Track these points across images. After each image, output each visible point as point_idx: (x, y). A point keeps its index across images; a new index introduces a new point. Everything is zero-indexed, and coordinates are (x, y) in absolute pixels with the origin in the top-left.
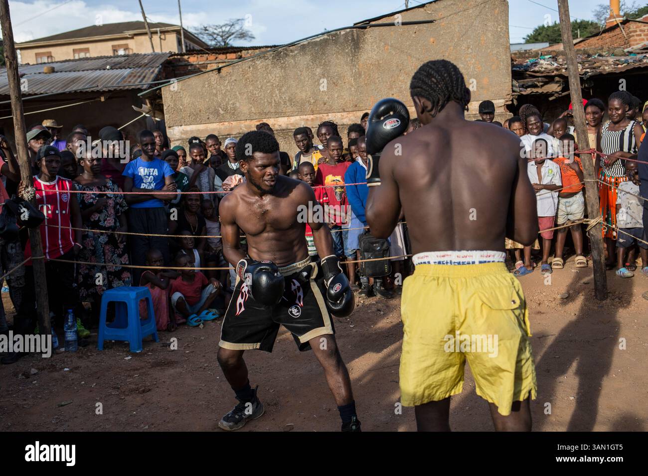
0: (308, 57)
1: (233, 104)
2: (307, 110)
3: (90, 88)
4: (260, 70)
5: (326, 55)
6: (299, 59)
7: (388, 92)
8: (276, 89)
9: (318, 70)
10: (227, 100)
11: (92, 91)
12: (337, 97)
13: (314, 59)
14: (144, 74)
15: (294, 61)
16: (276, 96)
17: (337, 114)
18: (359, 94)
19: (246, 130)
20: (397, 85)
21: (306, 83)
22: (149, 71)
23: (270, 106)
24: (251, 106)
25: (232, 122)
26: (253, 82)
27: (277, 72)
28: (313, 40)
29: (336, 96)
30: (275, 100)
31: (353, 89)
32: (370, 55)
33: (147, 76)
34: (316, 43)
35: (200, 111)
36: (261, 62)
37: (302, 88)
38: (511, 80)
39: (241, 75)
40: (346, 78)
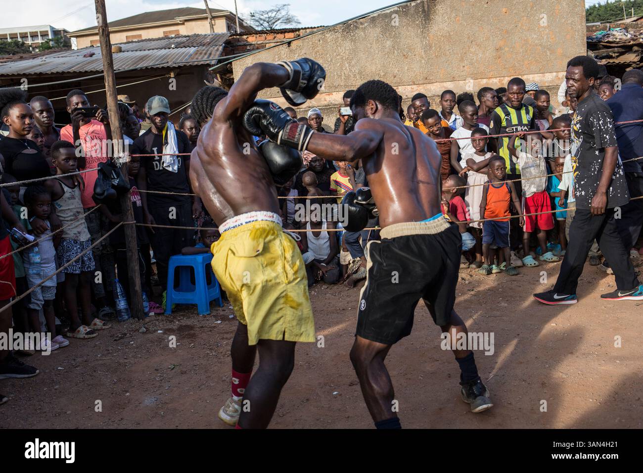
0: (378, 30)
3: (159, 64)
4: (330, 43)
5: (397, 27)
6: (369, 31)
7: (459, 65)
8: (346, 63)
9: (388, 42)
11: (163, 67)
12: (408, 69)
13: (384, 31)
14: (209, 52)
15: (365, 33)
16: (346, 69)
17: (406, 87)
21: (376, 56)
22: (214, 48)
23: (339, 79)
26: (323, 55)
27: (348, 45)
28: (383, 12)
29: (406, 68)
30: (344, 74)
31: (423, 61)
32: (441, 27)
33: (213, 53)
34: (385, 16)
36: (331, 35)
37: (372, 60)
38: (586, 51)
39: (311, 48)
40: (416, 50)
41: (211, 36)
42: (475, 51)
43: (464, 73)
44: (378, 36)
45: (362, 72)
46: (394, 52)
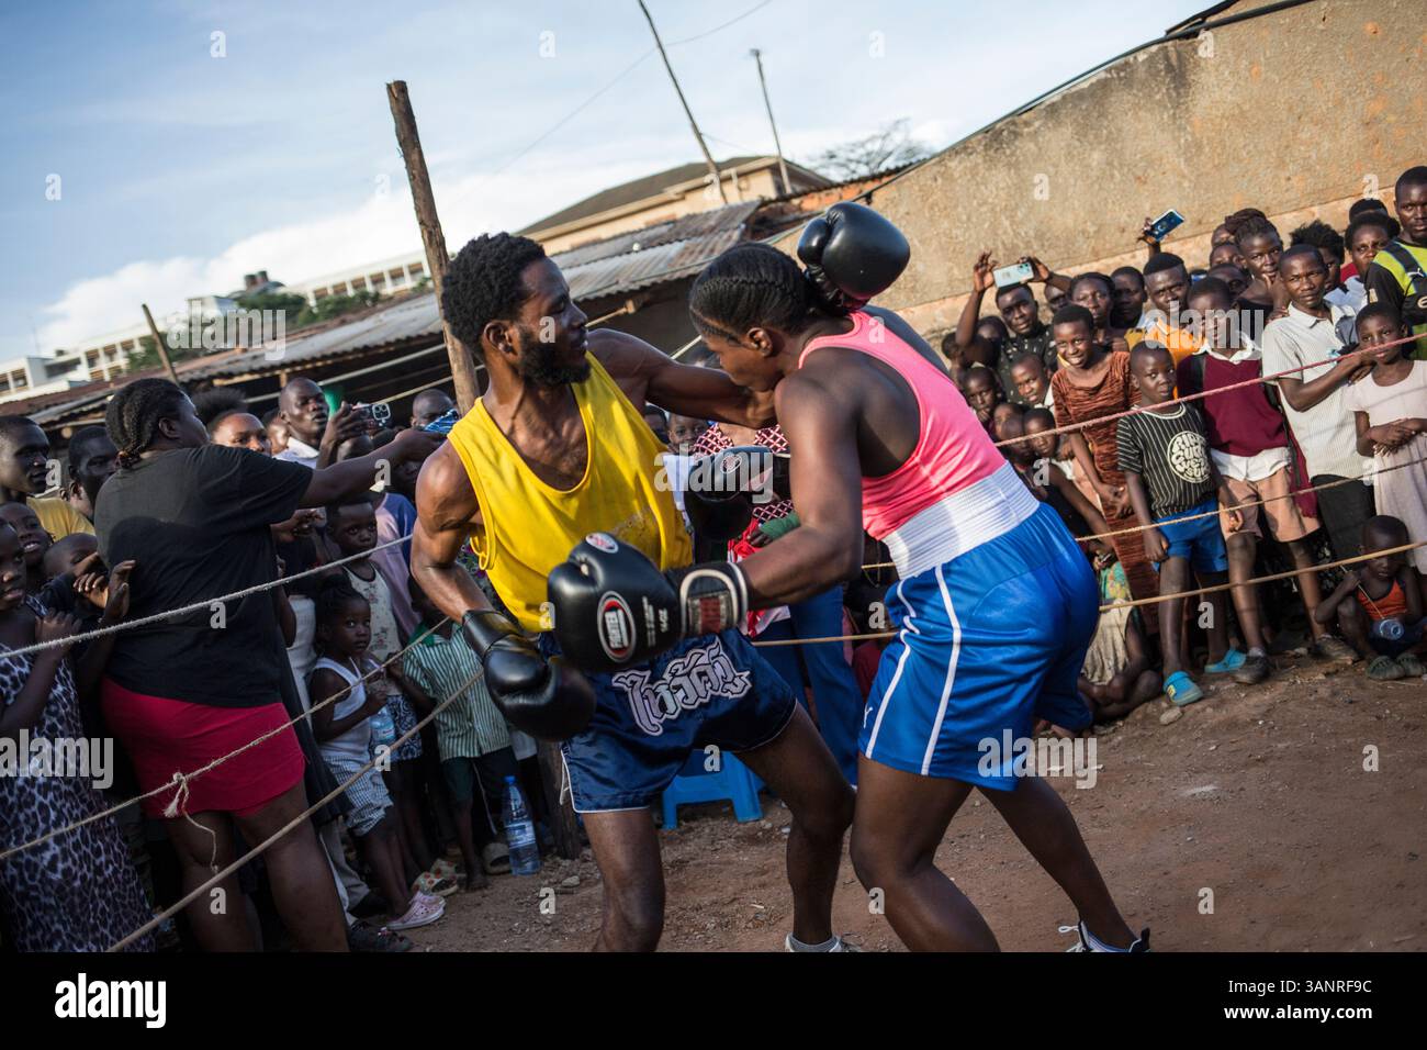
0: (1067, 131)
2: (1084, 252)
3: (602, 289)
4: (959, 181)
5: (1110, 117)
6: (1047, 138)
7: (1276, 176)
8: (1003, 218)
9: (1096, 156)
11: (608, 295)
13: (1082, 131)
14: (710, 246)
15: (1036, 145)
16: (1005, 232)
18: (1202, 192)
19: (946, 321)
20: (1297, 154)
21: (1071, 190)
22: (721, 237)
24: (951, 264)
25: (912, 309)
26: (949, 210)
27: (1001, 178)
28: (1074, 90)
30: (1003, 243)
31: (1186, 184)
32: (1217, 96)
34: (1080, 95)
36: (960, 162)
39: (919, 200)
40: (1165, 161)
41: (720, 213)
42: (1311, 138)
43: (1292, 195)
44: (1069, 145)
45: (1043, 234)
46: (1112, 176)
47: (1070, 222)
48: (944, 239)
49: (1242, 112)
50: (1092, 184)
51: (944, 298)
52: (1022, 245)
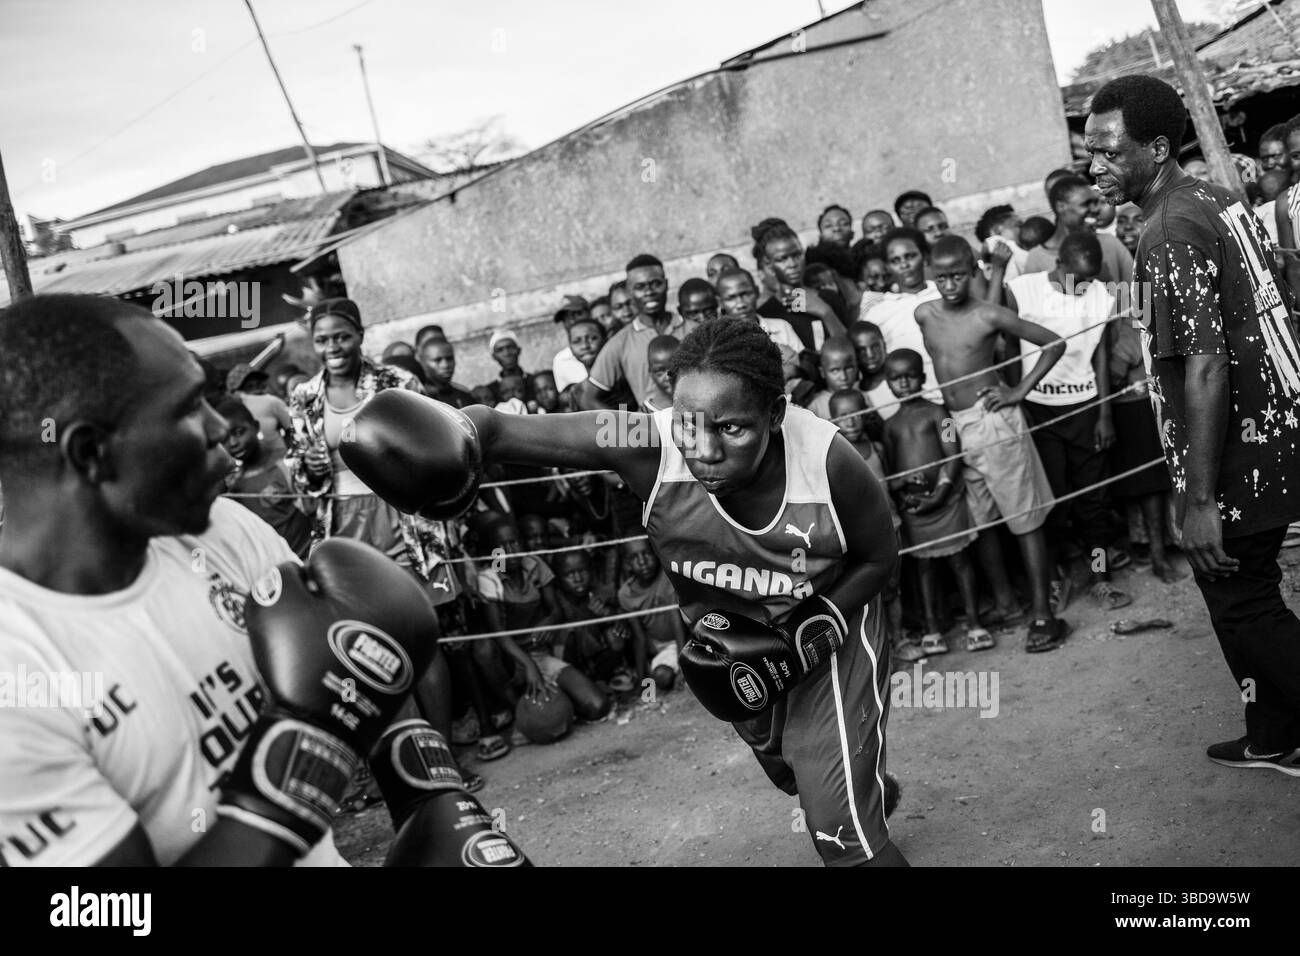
0: (634, 145)
1: (491, 262)
4: (536, 185)
6: (615, 151)
7: (811, 196)
8: (576, 221)
10: (476, 255)
11: (200, 277)
12: (706, 219)
13: (647, 146)
14: (304, 232)
15: (606, 156)
16: (578, 234)
18: (750, 206)
20: (828, 177)
22: (315, 223)
23: (566, 257)
24: (526, 261)
26: (527, 212)
28: (639, 109)
30: (576, 244)
31: (736, 199)
33: (313, 234)
35: (423, 286)
37: (629, 210)
38: (1067, 135)
40: (718, 177)
41: (319, 199)
42: (840, 165)
44: (635, 159)
45: (611, 237)
46: (672, 188)
47: (636, 228)
48: (522, 238)
49: (784, 140)
50: (656, 193)
51: (521, 293)
52: (592, 246)
